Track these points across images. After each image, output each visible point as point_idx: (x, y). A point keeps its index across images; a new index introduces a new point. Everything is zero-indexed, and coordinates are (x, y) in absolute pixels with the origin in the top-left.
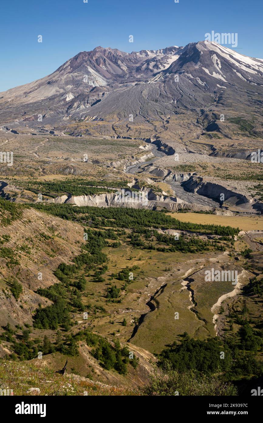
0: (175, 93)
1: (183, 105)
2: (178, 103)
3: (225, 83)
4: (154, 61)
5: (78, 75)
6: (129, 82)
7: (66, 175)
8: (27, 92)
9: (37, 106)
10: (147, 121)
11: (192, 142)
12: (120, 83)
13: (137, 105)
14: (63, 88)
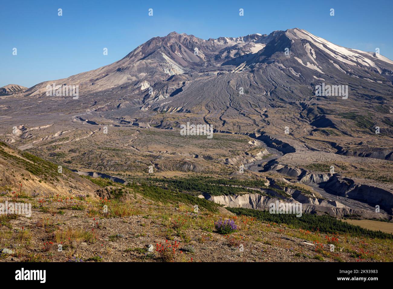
0: (268, 84)
1: (279, 97)
2: (273, 95)
3: (323, 74)
4: (236, 49)
5: (152, 62)
6: (210, 71)
7: (185, 171)
8: (93, 79)
9: (108, 95)
10: (242, 114)
11: (307, 138)
12: (200, 72)
13: (226, 96)
14: (136, 76)
